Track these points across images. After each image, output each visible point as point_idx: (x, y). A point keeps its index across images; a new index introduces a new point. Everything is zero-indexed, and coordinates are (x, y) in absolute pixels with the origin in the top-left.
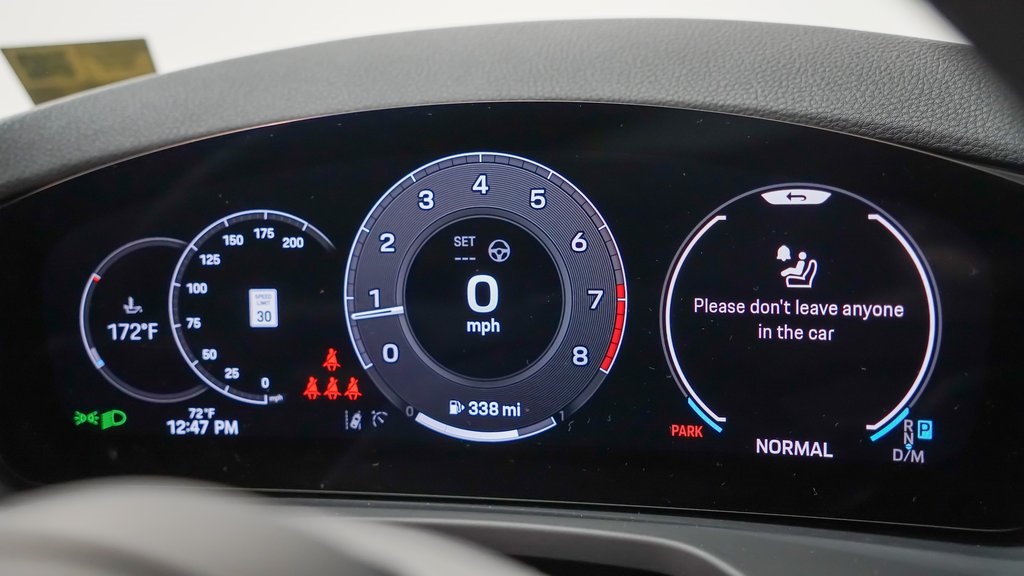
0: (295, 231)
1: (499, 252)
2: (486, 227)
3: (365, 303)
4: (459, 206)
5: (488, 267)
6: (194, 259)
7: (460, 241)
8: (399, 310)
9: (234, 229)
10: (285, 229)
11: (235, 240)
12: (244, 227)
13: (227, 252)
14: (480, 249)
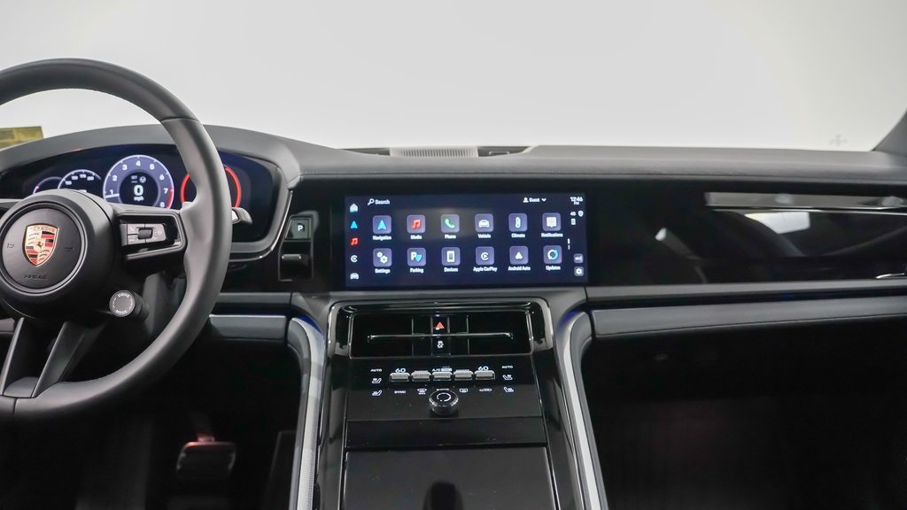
0: (91, 175)
1: (143, 180)
2: (140, 174)
3: (108, 193)
4: (133, 169)
5: (139, 183)
6: (64, 183)
7: (133, 177)
8: (118, 195)
9: (75, 174)
10: (88, 175)
11: (75, 178)
12: (77, 174)
13: (73, 181)
14: (138, 179)
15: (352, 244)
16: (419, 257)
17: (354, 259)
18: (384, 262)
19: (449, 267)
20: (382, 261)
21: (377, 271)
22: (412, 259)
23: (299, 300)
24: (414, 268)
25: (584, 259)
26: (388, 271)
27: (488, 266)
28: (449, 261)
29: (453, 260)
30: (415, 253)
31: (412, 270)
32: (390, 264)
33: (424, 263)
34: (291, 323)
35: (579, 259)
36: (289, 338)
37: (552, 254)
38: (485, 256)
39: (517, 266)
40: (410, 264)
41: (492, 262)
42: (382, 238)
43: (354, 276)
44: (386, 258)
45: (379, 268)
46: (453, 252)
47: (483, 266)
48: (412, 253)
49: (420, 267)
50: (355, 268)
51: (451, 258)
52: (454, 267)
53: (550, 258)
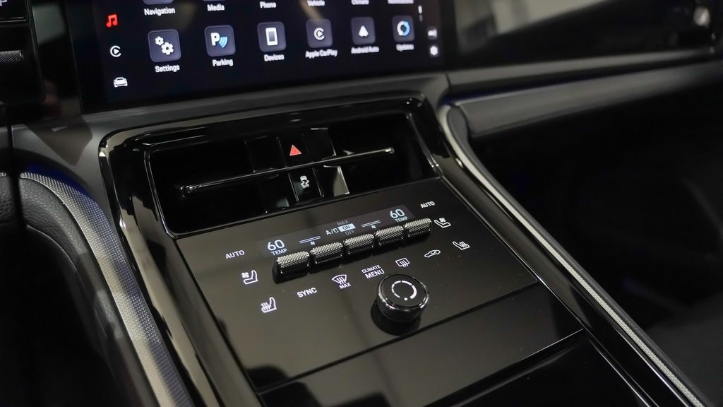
15: (109, 25)
16: (224, 41)
17: (115, 51)
18: (168, 53)
19: (270, 54)
20: (164, 51)
21: (159, 69)
22: (214, 44)
23: (29, 138)
24: (218, 59)
25: (438, 33)
26: (176, 68)
27: (325, 49)
28: (270, 43)
29: (275, 43)
30: (217, 35)
31: (215, 62)
32: (178, 56)
33: (232, 51)
34: (21, 183)
35: (432, 33)
36: (27, 215)
37: (403, 28)
38: (320, 34)
39: (362, 46)
40: (211, 53)
41: (330, 42)
42: (159, 12)
43: (120, 82)
44: (171, 46)
45: (161, 64)
46: (273, 30)
47: (318, 50)
48: (213, 35)
49: (228, 57)
50: (119, 68)
51: (272, 39)
52: (278, 53)
53: (401, 33)
